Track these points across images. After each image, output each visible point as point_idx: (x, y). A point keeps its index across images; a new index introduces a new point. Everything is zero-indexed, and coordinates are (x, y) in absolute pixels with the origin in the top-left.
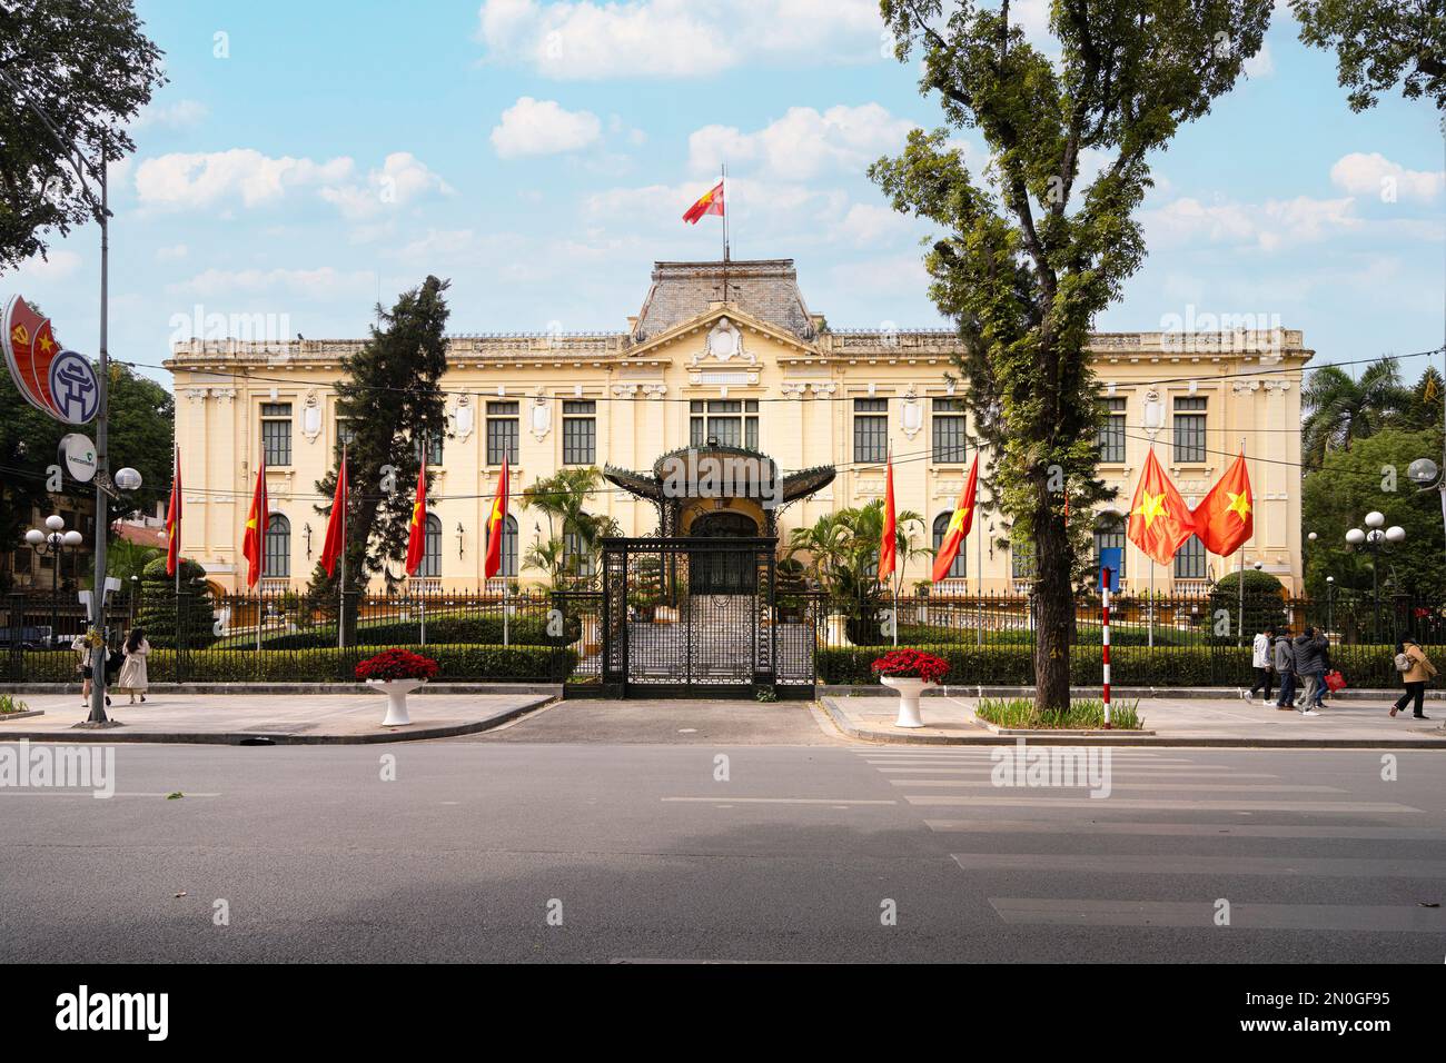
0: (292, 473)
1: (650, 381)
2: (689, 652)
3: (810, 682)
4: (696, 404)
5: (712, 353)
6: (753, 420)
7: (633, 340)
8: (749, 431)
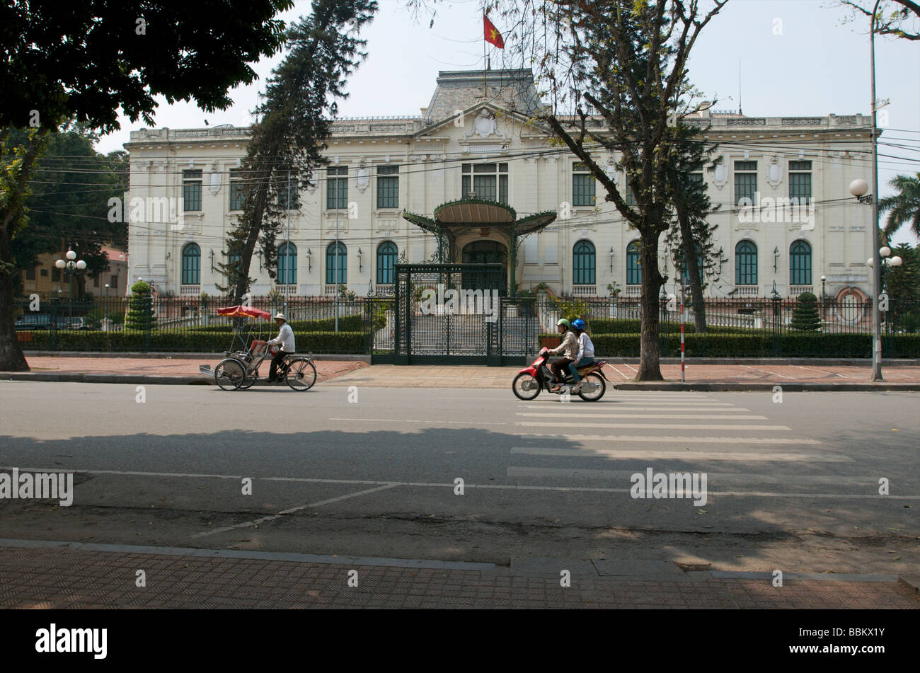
0: (202, 216)
1: (435, 152)
2: (448, 336)
3: (524, 355)
4: (466, 168)
5: (477, 133)
6: (504, 178)
7: (424, 125)
8: (502, 185)
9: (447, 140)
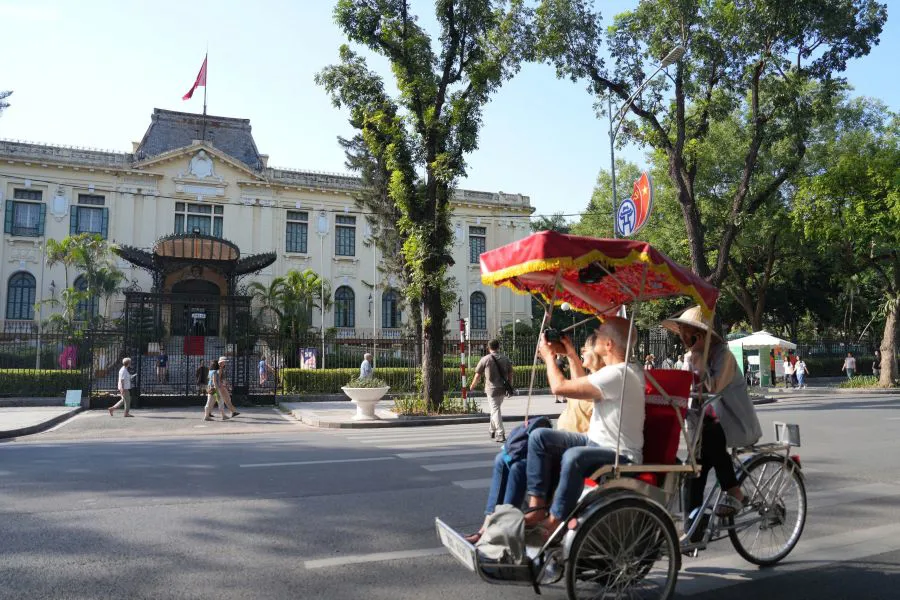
1: (146, 187)
2: (188, 374)
4: (179, 205)
5: (193, 173)
6: (219, 220)
7: (136, 158)
8: (216, 226)
9: (161, 177)
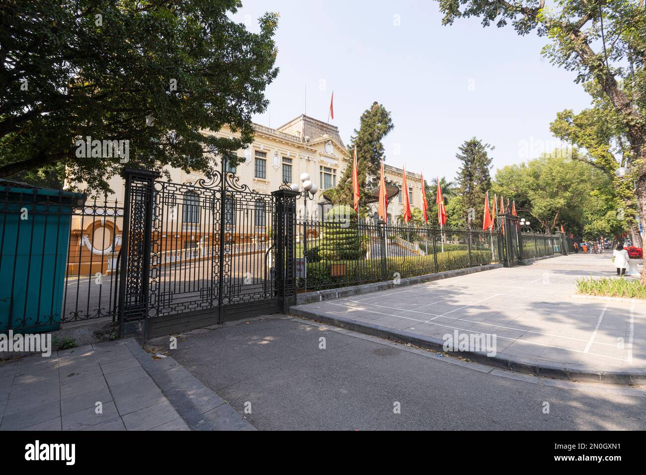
1: (311, 156)
5: (326, 151)
9: (316, 151)
